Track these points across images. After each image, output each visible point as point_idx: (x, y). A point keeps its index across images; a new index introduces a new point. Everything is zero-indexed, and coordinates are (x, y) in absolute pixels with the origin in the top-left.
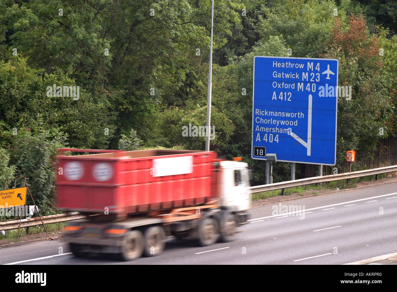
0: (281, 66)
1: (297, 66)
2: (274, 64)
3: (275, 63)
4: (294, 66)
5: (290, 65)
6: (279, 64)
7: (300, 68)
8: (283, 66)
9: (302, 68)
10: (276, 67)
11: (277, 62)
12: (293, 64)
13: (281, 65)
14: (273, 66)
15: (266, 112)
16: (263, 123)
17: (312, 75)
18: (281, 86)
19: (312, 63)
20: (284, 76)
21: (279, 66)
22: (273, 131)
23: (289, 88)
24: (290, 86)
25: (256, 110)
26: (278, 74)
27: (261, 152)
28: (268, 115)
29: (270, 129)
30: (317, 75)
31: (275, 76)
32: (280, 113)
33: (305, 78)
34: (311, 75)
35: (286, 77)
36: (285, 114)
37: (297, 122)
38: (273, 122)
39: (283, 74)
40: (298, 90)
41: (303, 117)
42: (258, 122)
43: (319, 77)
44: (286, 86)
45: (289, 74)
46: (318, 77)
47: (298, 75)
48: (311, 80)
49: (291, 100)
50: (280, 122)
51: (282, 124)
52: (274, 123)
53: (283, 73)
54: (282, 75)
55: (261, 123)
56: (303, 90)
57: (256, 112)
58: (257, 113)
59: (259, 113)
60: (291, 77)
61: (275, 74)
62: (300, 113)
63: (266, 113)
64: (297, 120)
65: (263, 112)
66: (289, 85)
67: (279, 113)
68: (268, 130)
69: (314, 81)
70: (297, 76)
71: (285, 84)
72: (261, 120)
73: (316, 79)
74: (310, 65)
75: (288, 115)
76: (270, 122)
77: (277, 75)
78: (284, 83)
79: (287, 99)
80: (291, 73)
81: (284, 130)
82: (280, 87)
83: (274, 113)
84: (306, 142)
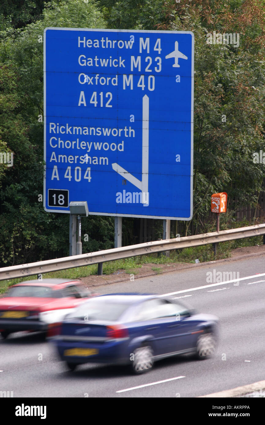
0: (92, 45)
1: (121, 44)
2: (79, 42)
3: (82, 39)
4: (116, 44)
5: (109, 43)
6: (89, 42)
7: (127, 47)
8: (97, 45)
9: (131, 48)
10: (84, 46)
11: (85, 38)
12: (114, 42)
13: (94, 42)
14: (79, 46)
15: (69, 128)
16: (63, 147)
17: (149, 60)
18: (94, 81)
19: (148, 40)
20: (99, 63)
21: (89, 45)
22: (80, 162)
23: (108, 84)
24: (110, 81)
25: (51, 124)
26: (88, 59)
27: (60, 199)
28: (71, 133)
29: (76, 157)
30: (156, 60)
31: (83, 63)
32: (94, 129)
33: (136, 66)
34: (146, 61)
35: (102, 65)
36: (102, 131)
37: (123, 145)
38: (81, 145)
39: (96, 59)
40: (124, 88)
41: (134, 136)
42: (54, 145)
43: (160, 64)
44: (103, 81)
45: (108, 60)
46: (158, 64)
47: (124, 61)
48: (147, 70)
49: (111, 106)
50: (93, 145)
51: (96, 148)
52: (83, 147)
53: (96, 57)
54: (94, 62)
55: (59, 147)
56: (132, 88)
57: (51, 128)
58: (52, 130)
59: (56, 129)
60: (111, 66)
61: (83, 61)
62: (128, 128)
63: (68, 130)
64: (123, 142)
65: (63, 128)
66: (108, 79)
67: (91, 129)
68: (73, 159)
69: (150, 71)
70: (121, 63)
71: (100, 77)
72: (60, 142)
73: (156, 68)
74: (145, 42)
75: (107, 132)
76: (75, 144)
77: (85, 61)
78: (98, 75)
79: (104, 104)
80: (111, 57)
81: (101, 158)
82: (92, 84)
83: (83, 130)
84: (140, 179)
